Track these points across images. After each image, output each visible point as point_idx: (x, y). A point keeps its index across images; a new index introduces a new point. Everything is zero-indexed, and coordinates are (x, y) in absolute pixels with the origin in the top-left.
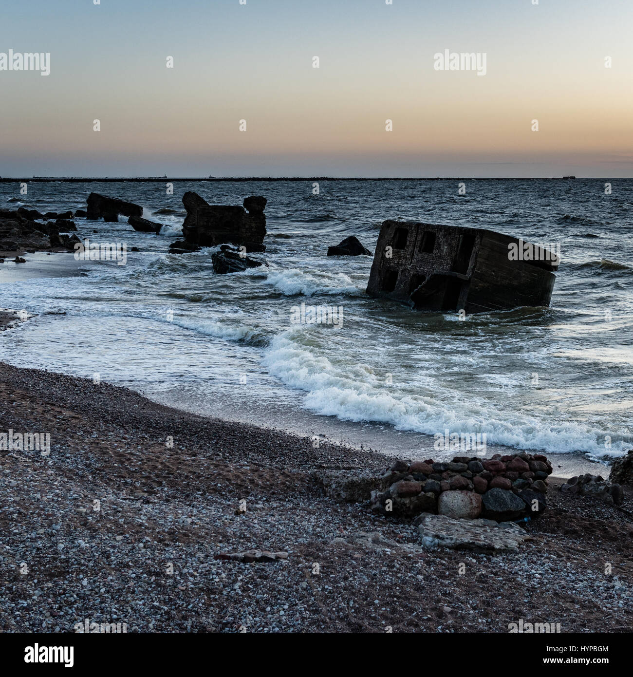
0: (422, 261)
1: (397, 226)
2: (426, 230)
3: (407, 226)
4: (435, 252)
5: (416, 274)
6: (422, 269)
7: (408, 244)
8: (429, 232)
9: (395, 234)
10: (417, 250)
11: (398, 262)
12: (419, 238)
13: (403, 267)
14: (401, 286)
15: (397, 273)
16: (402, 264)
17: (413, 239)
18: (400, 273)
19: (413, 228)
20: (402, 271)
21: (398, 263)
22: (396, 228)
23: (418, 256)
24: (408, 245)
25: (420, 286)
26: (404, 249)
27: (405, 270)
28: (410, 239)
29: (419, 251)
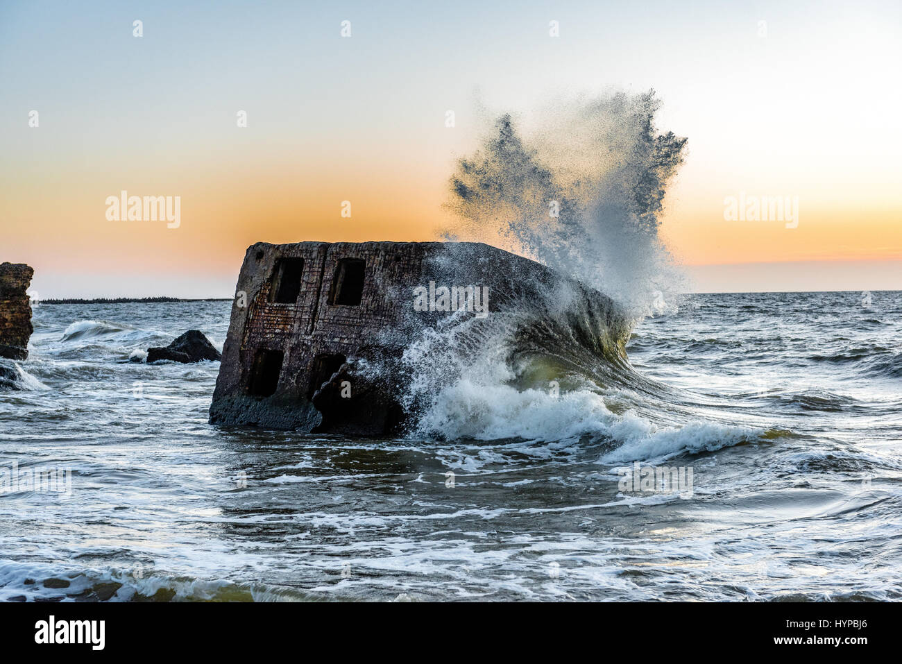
0: (337, 323)
1: (278, 254)
2: (342, 257)
3: (302, 251)
4: (366, 300)
5: (323, 354)
6: (336, 340)
7: (303, 289)
8: (351, 259)
9: (275, 269)
10: (324, 300)
11: (283, 329)
12: (329, 275)
13: (294, 341)
14: (289, 382)
15: (281, 354)
16: (291, 335)
17: (315, 278)
18: (287, 353)
19: (314, 255)
20: (292, 349)
21: (282, 334)
22: (277, 259)
23: (327, 313)
24: (305, 293)
25: (334, 375)
26: (294, 302)
27: (298, 345)
28: (308, 278)
29: (330, 302)
